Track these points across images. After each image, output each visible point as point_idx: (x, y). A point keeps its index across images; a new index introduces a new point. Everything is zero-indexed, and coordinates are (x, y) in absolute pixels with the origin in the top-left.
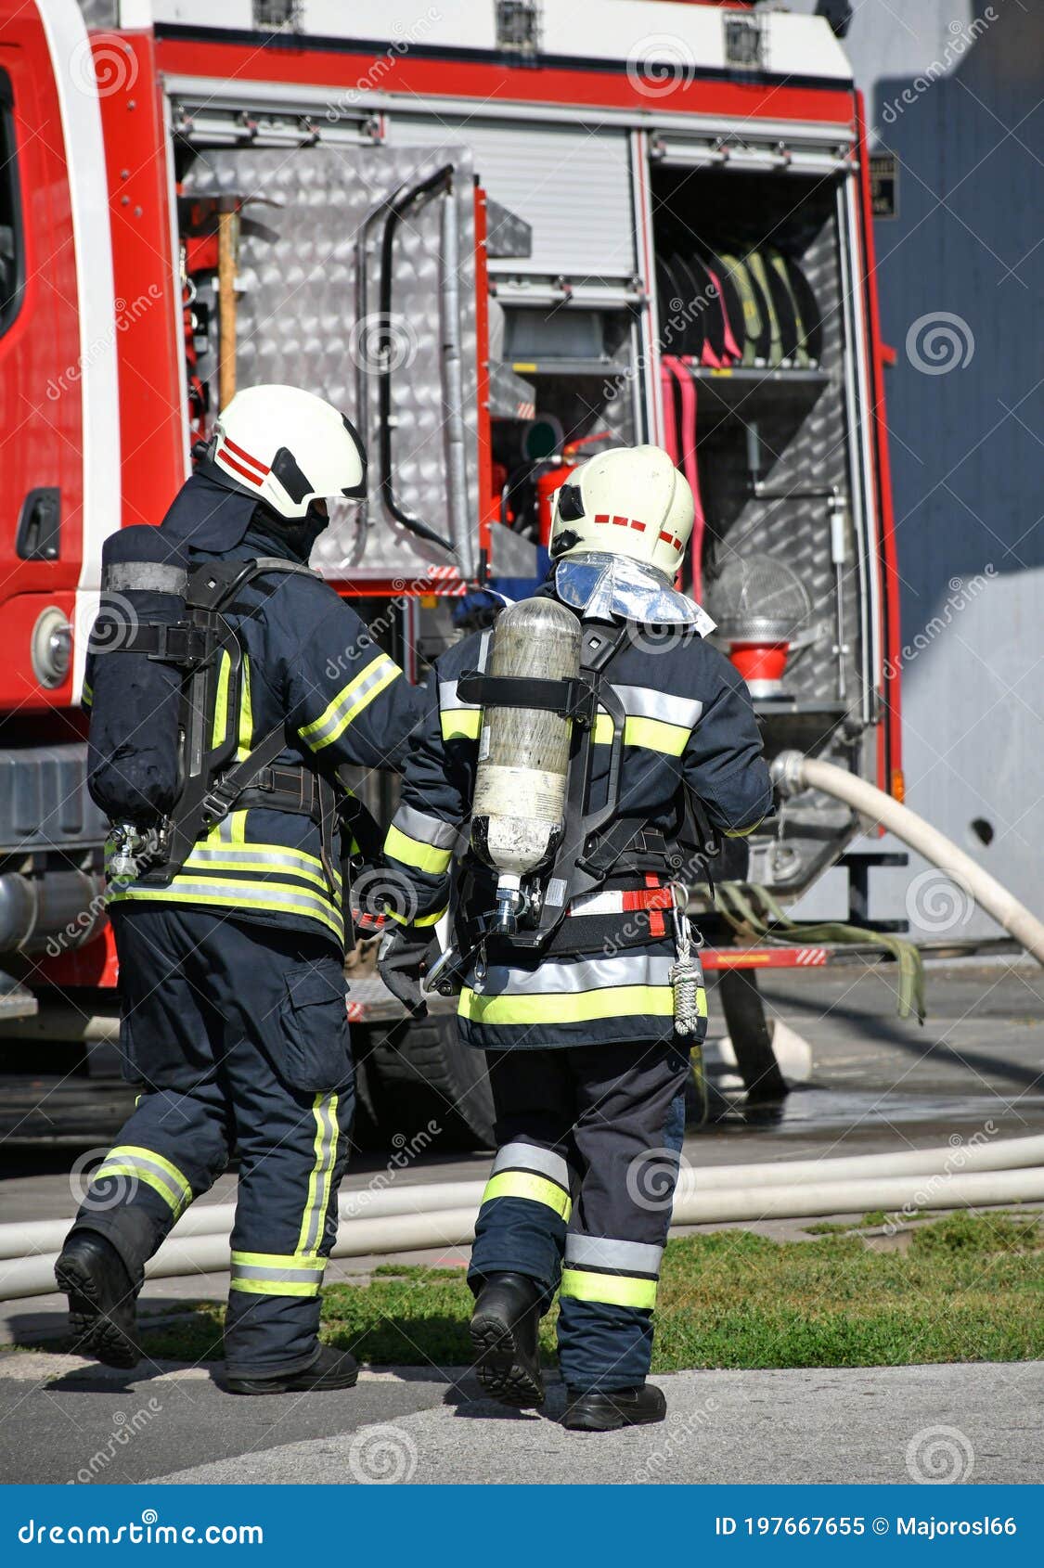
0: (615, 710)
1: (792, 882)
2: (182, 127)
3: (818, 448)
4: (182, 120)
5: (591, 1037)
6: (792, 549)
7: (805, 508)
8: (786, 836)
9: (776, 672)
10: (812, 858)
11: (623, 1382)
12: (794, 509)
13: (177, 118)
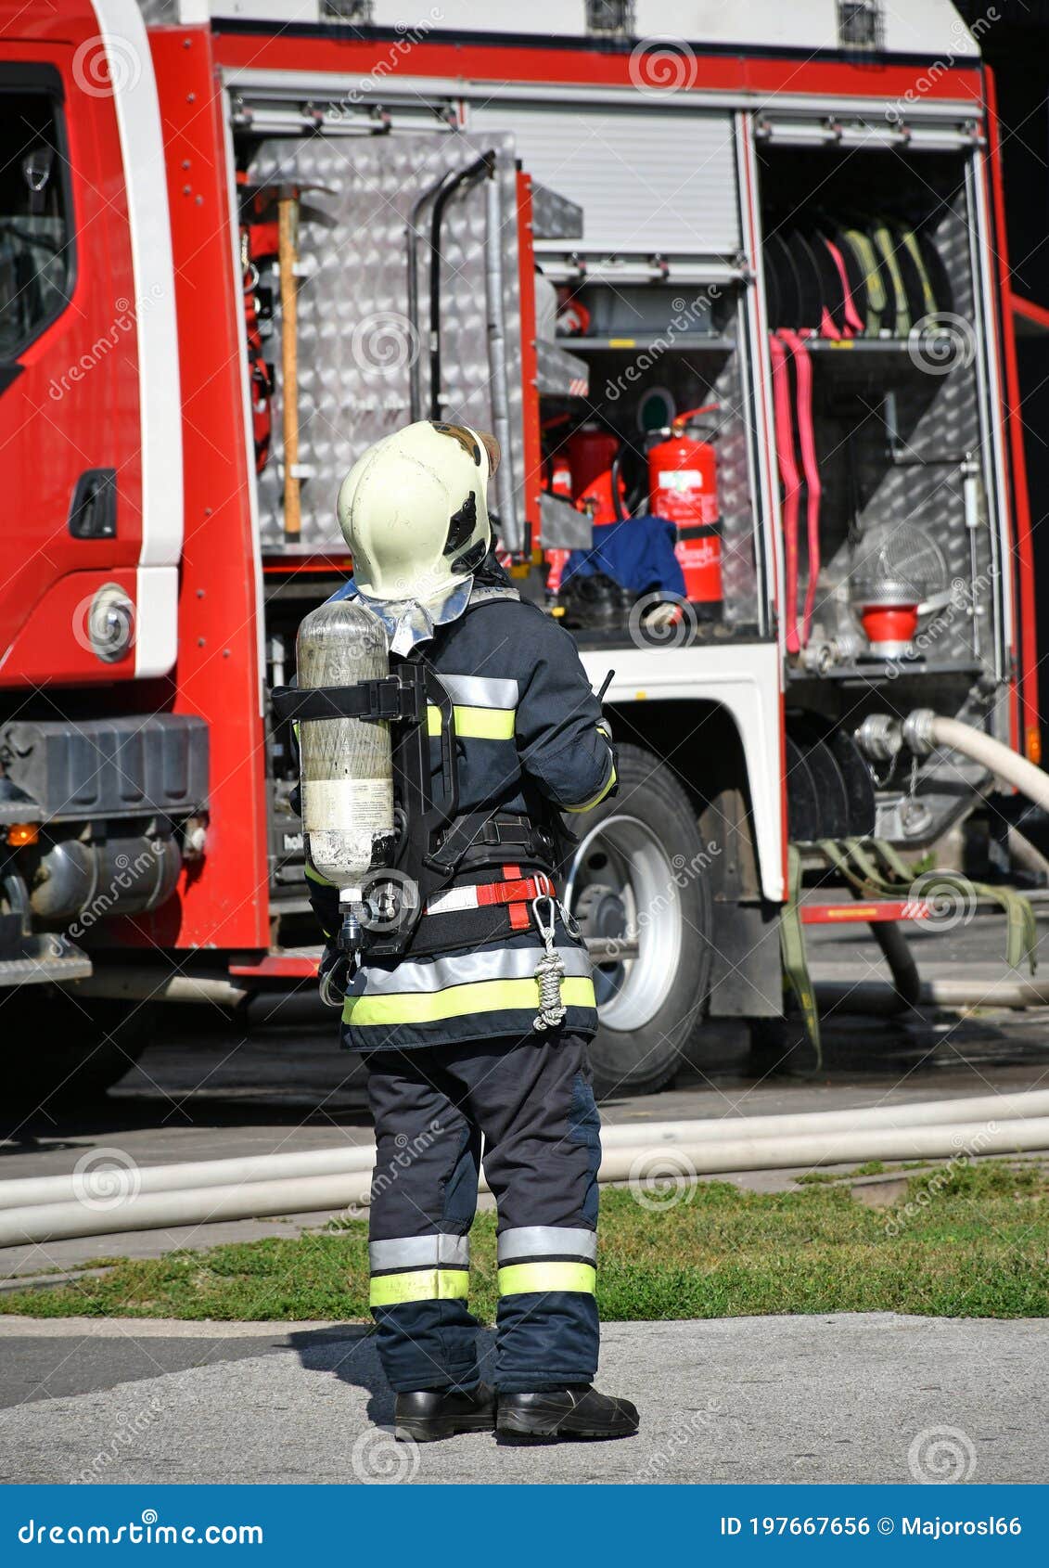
0: (446, 703)
1: (922, 837)
2: (240, 118)
3: (952, 415)
4: (241, 111)
5: (447, 1036)
6: (929, 514)
7: (940, 474)
8: (919, 793)
9: (909, 634)
10: (943, 813)
11: (541, 1379)
12: (930, 475)
13: (235, 109)
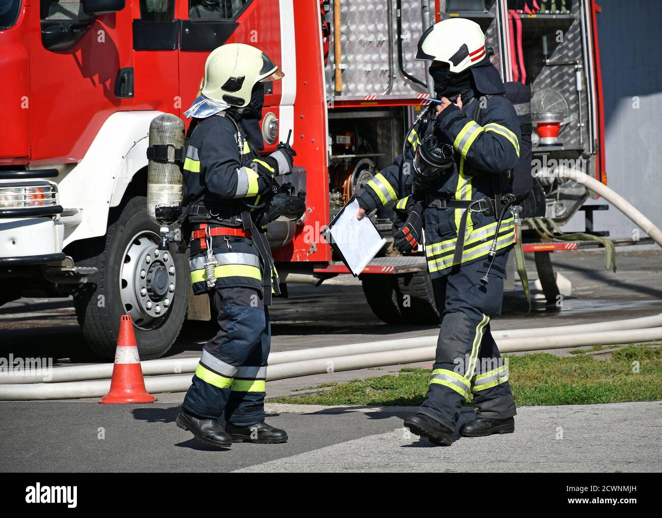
1: (563, 217)
3: (571, 45)
6: (561, 85)
7: (566, 69)
8: (560, 199)
9: (555, 134)
10: (571, 208)
12: (562, 70)
